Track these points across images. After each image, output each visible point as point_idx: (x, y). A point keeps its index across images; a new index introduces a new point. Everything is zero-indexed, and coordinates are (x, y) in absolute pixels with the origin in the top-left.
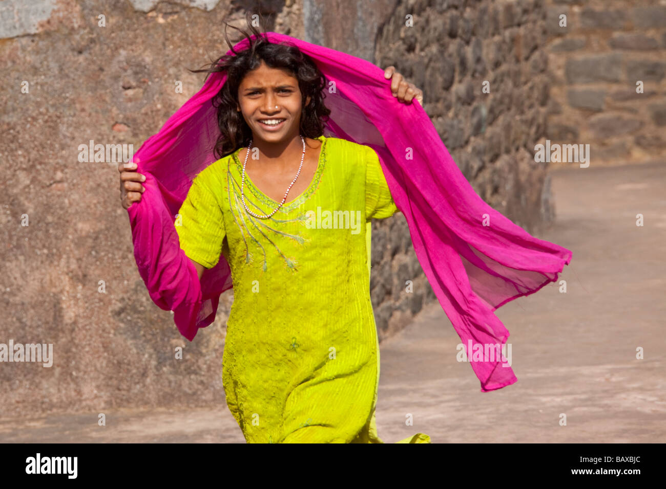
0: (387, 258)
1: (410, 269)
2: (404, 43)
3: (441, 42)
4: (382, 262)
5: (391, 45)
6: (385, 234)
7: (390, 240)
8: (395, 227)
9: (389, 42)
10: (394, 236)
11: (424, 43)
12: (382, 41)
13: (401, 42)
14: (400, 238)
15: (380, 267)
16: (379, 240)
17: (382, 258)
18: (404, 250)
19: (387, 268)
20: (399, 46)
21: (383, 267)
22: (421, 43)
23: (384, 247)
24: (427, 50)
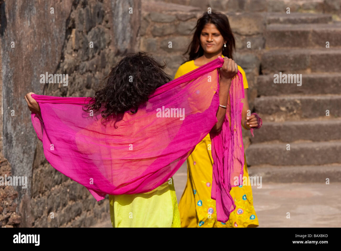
0: (45, 214)
1: (58, 221)
2: (60, 91)
3: (82, 91)
4: (42, 217)
5: (53, 92)
6: (44, 200)
7: (47, 204)
8: (50, 197)
9: (52, 90)
10: (50, 202)
11: (72, 91)
12: (48, 90)
13: (58, 90)
14: (53, 203)
15: (40, 220)
16: (41, 204)
17: (42, 214)
18: (55, 210)
19: (45, 220)
20: (57, 93)
21: (42, 219)
22: (70, 91)
23: (44, 208)
24: (73, 95)
